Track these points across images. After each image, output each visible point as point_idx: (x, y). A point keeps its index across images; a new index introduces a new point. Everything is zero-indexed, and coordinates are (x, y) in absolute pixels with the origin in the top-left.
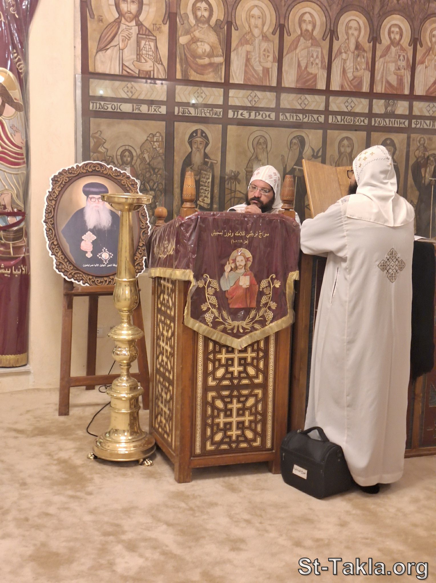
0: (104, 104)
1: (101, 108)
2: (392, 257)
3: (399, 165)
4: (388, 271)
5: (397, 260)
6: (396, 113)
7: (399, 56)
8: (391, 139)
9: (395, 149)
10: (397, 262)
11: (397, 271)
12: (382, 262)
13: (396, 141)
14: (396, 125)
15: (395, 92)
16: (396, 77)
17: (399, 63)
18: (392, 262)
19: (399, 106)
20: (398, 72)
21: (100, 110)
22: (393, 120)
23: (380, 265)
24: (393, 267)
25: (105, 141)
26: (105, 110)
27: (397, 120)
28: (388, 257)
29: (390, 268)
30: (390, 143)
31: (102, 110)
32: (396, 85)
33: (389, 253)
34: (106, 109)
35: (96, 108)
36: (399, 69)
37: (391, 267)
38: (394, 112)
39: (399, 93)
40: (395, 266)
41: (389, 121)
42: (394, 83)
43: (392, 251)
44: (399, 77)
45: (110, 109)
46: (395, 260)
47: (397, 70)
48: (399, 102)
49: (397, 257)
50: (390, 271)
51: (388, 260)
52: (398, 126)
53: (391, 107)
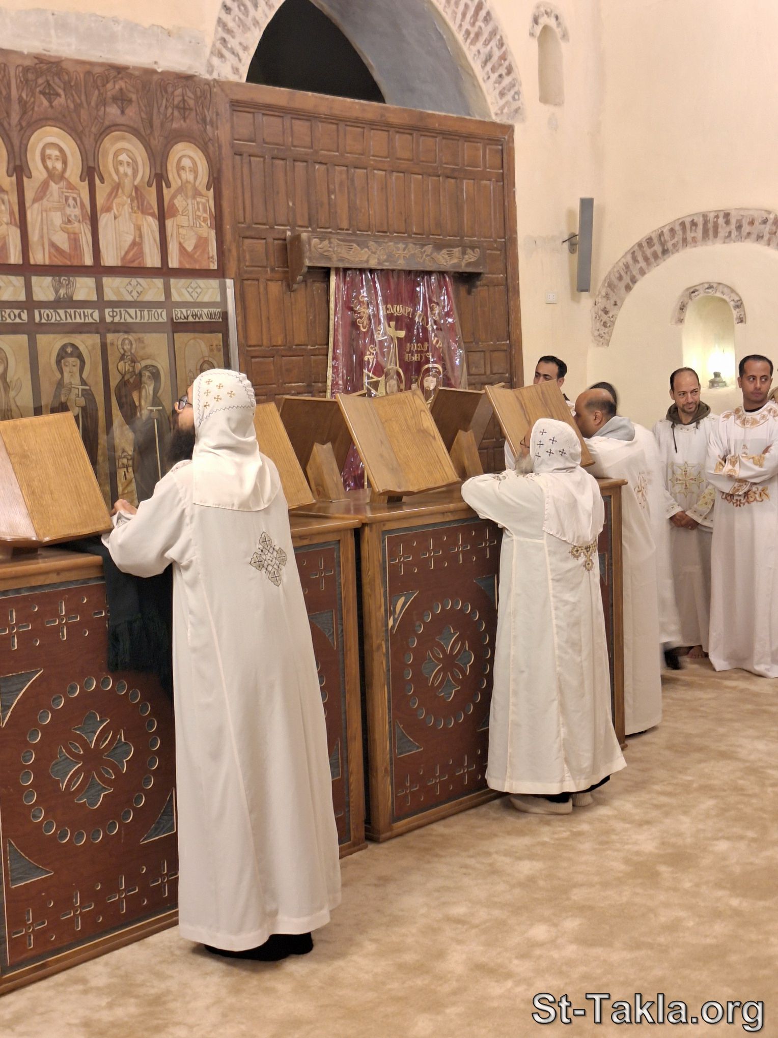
2: (266, 547)
3: (93, 389)
4: (266, 569)
5: (274, 549)
6: (75, 298)
7: (67, 199)
8: (73, 345)
9: (83, 362)
10: (275, 553)
11: (279, 567)
12: (255, 556)
13: (82, 348)
14: (78, 320)
15: (69, 263)
16: (66, 235)
17: (68, 211)
18: (269, 554)
19: (78, 285)
20: (69, 226)
22: (72, 311)
23: (253, 562)
24: (271, 561)
27: (78, 310)
28: (261, 547)
29: (268, 565)
30: (71, 352)
32: (68, 251)
33: (261, 541)
36: (69, 221)
37: (269, 562)
38: (72, 297)
39: (75, 264)
40: (274, 560)
41: (66, 312)
42: (65, 246)
43: (263, 536)
44: (72, 236)
46: (271, 550)
47: (66, 224)
48: (77, 279)
49: (273, 545)
50: (270, 568)
51: (262, 551)
52: (82, 321)
53: (65, 288)
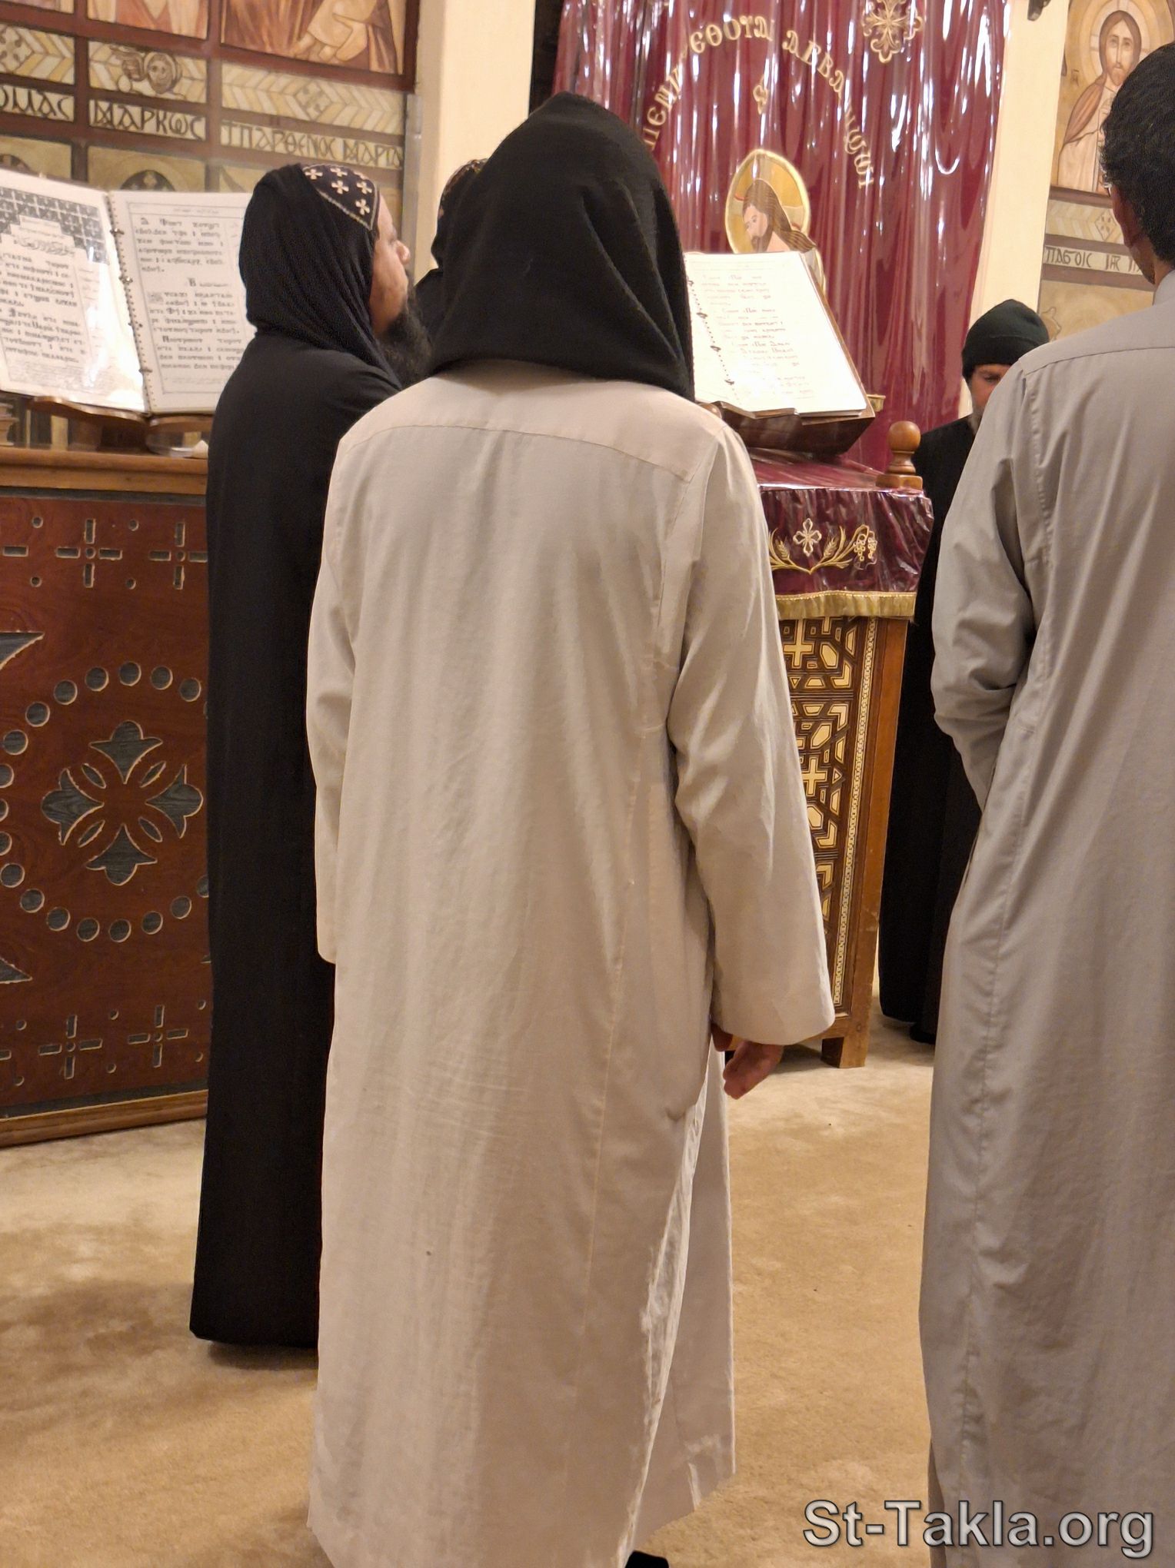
0: (1066, 251)
1: (1060, 260)
21: (1058, 264)
25: (1058, 328)
26: (1066, 265)
31: (1061, 264)
34: (1067, 263)
35: (1053, 260)
45: (1073, 264)
